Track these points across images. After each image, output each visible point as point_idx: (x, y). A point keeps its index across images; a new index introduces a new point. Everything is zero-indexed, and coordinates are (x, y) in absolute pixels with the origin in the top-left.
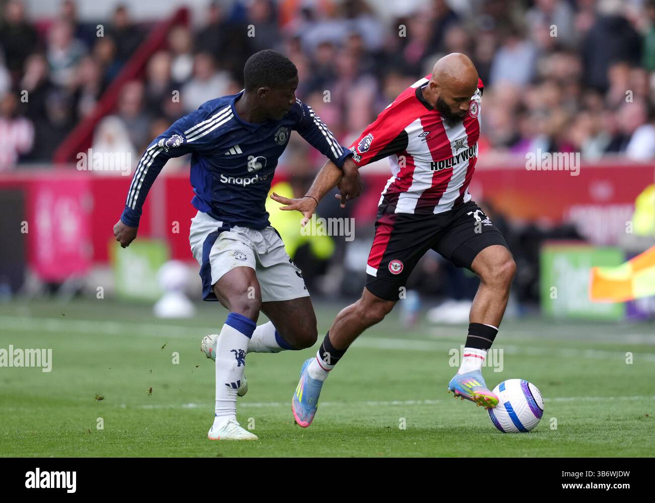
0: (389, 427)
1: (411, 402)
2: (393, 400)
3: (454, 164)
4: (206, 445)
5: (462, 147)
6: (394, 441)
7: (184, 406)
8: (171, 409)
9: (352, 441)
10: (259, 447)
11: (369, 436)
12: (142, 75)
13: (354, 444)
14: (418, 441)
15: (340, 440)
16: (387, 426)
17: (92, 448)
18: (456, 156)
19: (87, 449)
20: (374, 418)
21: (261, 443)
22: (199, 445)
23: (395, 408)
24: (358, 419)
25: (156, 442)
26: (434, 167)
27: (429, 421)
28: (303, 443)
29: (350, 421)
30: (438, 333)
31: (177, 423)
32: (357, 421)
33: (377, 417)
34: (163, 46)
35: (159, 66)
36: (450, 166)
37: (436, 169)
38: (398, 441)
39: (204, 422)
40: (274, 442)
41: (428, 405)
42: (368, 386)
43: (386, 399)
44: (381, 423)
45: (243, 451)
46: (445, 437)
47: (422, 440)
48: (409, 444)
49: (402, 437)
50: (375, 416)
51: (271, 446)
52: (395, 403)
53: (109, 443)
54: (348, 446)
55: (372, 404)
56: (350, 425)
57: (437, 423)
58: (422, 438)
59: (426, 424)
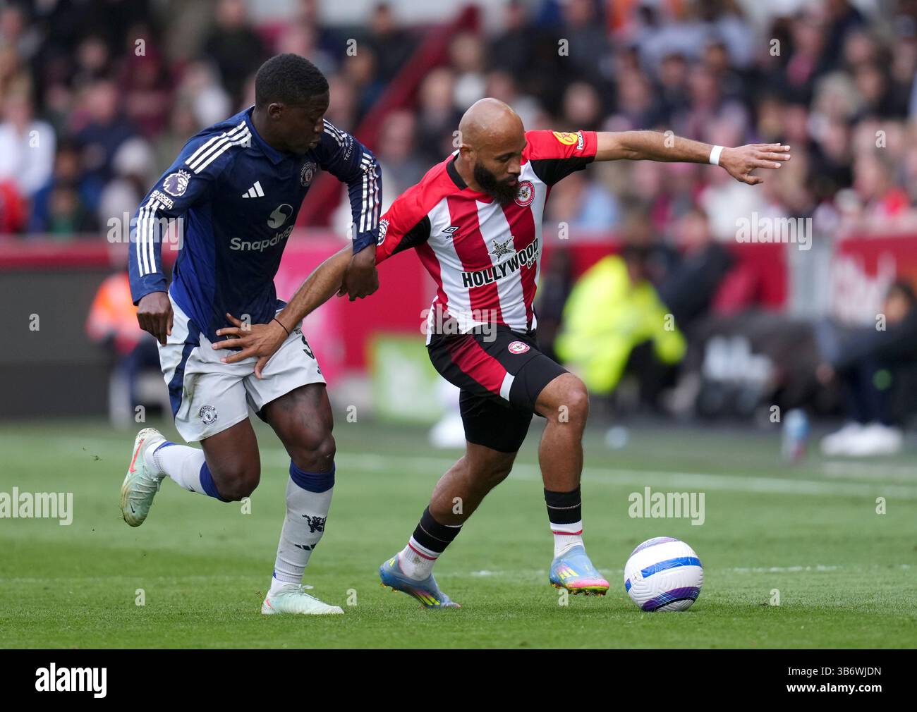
0: (765, 604)
1: (796, 569)
2: (772, 566)
3: (497, 278)
4: (504, 629)
5: (506, 252)
6: (771, 623)
7: (474, 574)
8: (455, 578)
9: (713, 623)
10: (579, 632)
11: (737, 616)
12: (413, 102)
13: (715, 627)
14: (806, 624)
15: (695, 622)
16: (762, 602)
17: (343, 634)
18: (500, 266)
19: (335, 636)
20: (743, 591)
21: (583, 627)
22: (495, 630)
23: (774, 578)
24: (721, 593)
25: (434, 626)
26: (468, 282)
27: (823, 595)
28: (644, 626)
29: (710, 595)
30: (834, 469)
31: (463, 599)
32: (720, 596)
33: (748, 590)
34: (444, 61)
35: (437, 89)
36: (491, 280)
37: (471, 285)
38: (778, 624)
39: (502, 596)
40: (601, 625)
41: (820, 573)
42: (735, 545)
43: (762, 565)
44: (754, 597)
45: (557, 638)
46: (845, 618)
47: (812, 622)
48: (794, 628)
49: (784, 618)
50: (746, 588)
51: (598, 631)
52: (774, 569)
53: (366, 626)
54: (706, 630)
55: (741, 571)
56: (710, 600)
57: (833, 599)
58: (813, 619)
59: (818, 600)
